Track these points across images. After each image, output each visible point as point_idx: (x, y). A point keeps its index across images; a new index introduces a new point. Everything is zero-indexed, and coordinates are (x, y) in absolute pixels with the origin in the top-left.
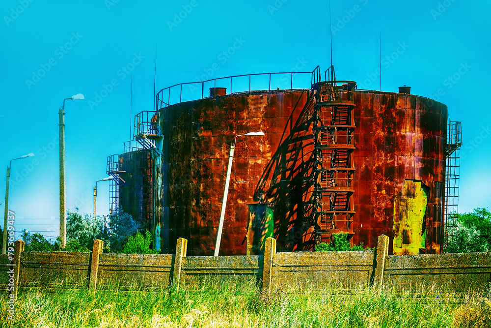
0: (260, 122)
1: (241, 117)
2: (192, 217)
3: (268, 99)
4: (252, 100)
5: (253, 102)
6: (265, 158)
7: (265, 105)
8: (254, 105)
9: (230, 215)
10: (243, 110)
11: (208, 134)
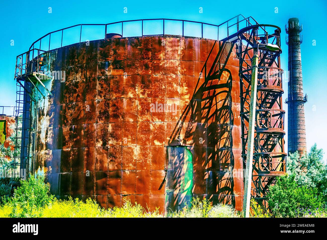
0: (177, 64)
1: (157, 57)
2: (97, 159)
3: (185, 43)
4: (169, 42)
5: (170, 44)
6: (184, 100)
7: (182, 48)
8: (172, 47)
9: (146, 157)
10: (160, 51)
11: (118, 73)
